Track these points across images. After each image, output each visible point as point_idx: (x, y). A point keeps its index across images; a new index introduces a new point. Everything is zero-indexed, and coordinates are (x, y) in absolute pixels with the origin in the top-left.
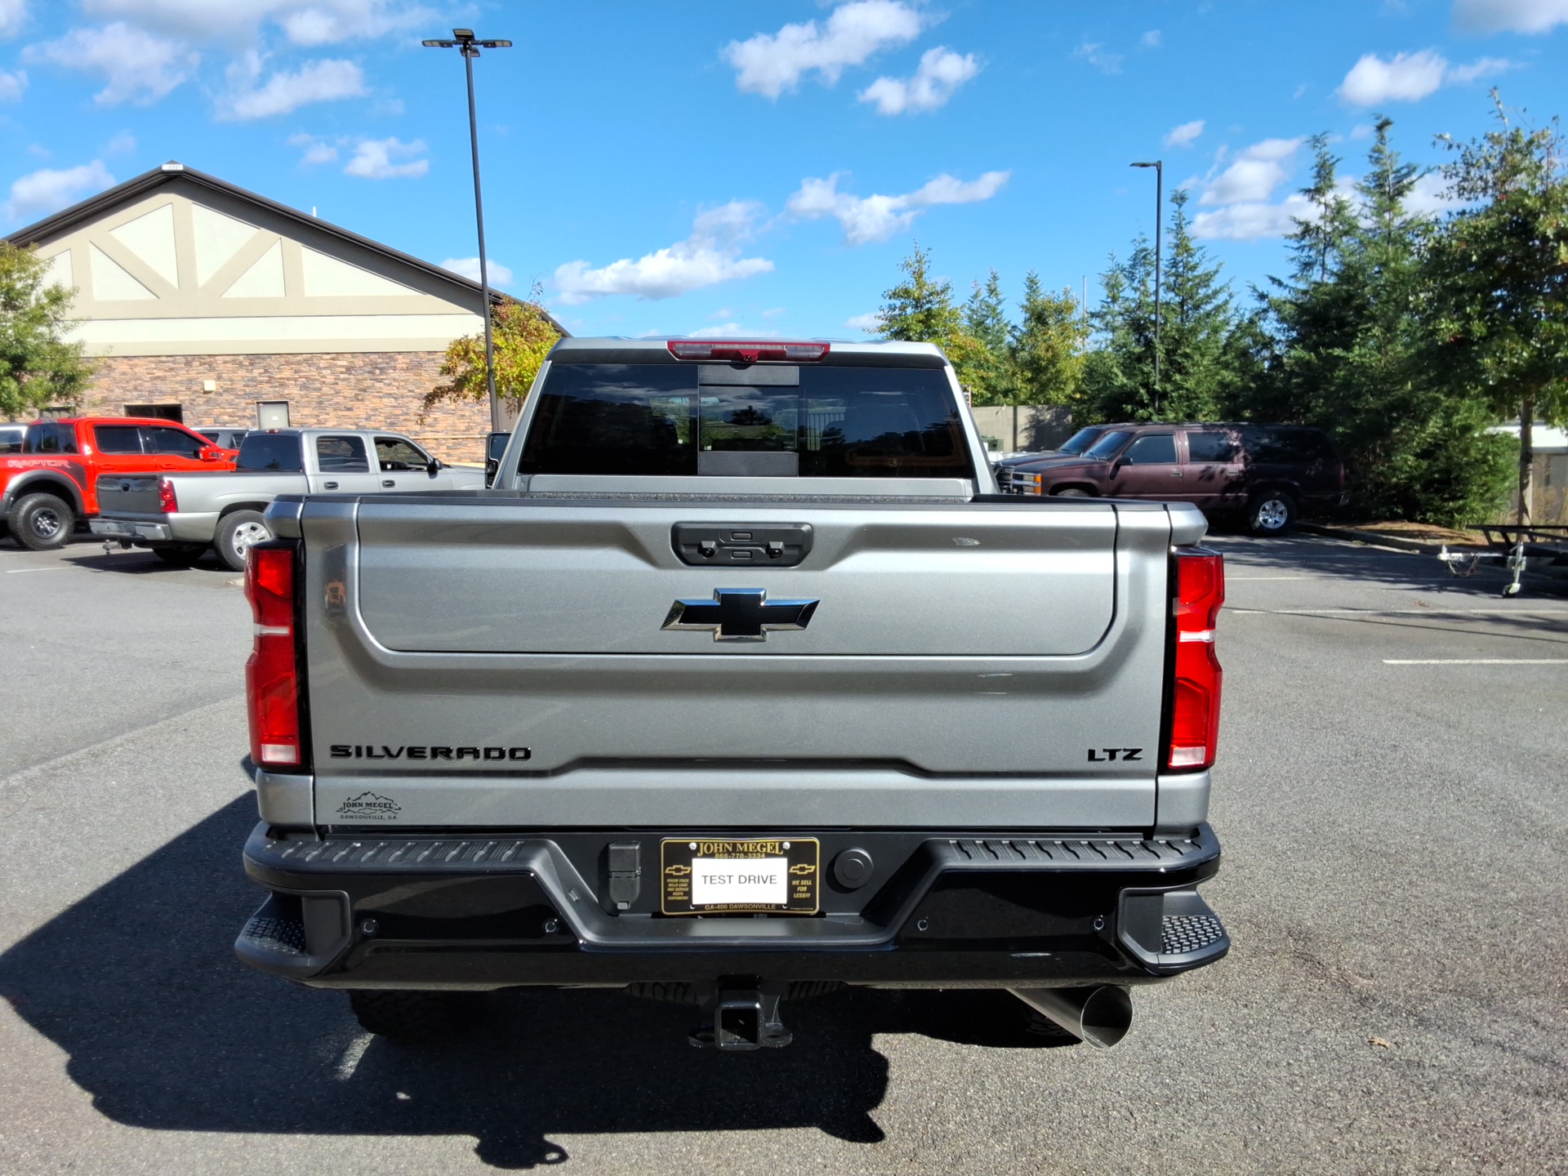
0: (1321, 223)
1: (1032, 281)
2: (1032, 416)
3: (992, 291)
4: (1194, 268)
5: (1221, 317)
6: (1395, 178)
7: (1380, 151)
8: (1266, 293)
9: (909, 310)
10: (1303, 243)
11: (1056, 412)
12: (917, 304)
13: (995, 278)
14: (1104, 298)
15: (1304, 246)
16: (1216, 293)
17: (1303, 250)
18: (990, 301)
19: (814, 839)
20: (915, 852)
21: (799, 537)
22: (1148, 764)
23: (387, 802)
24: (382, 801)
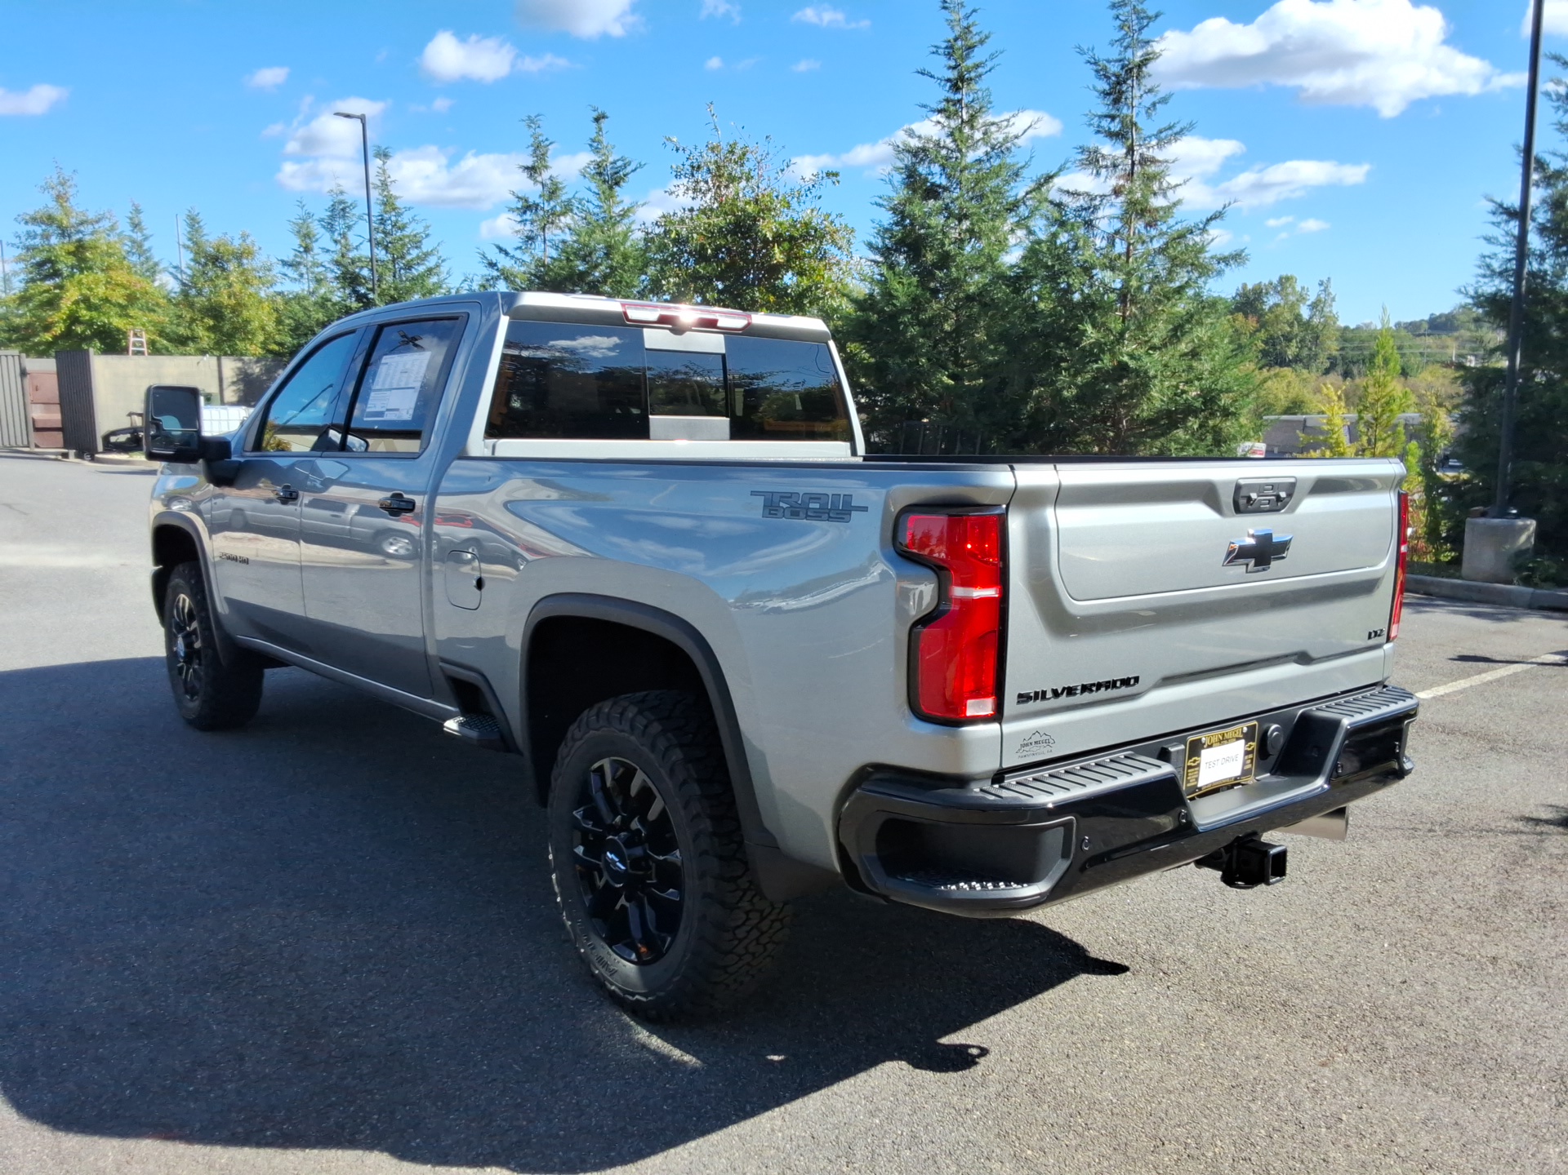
0: (538, 201)
1: (193, 219)
2: (239, 369)
3: (136, 226)
4: (402, 228)
5: (434, 279)
6: (612, 168)
7: (600, 142)
8: (494, 261)
9: (54, 240)
10: (525, 217)
11: (265, 365)
12: (64, 232)
13: (138, 211)
14: (296, 247)
15: (526, 220)
16: (427, 255)
17: (525, 224)
18: (134, 235)
19: (1255, 722)
20: (1298, 721)
21: (1291, 488)
22: (1384, 638)
23: (1046, 740)
24: (1045, 737)
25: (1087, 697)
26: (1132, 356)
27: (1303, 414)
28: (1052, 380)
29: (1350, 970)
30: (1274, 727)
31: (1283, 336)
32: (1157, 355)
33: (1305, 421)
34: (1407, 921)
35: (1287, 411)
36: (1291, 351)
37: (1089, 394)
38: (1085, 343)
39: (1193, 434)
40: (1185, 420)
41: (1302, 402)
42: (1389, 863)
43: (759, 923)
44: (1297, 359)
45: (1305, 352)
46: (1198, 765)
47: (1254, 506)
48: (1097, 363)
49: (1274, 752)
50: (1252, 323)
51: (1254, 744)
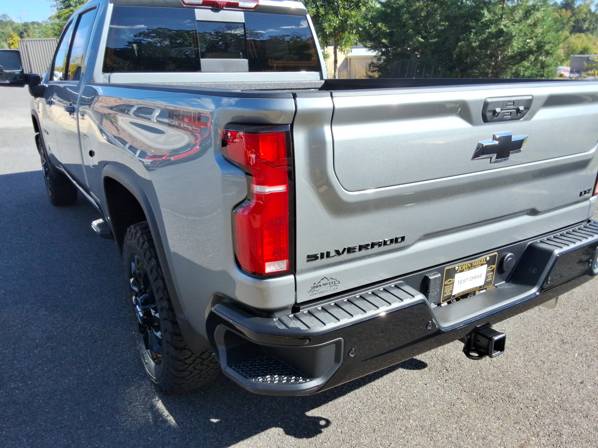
19: (496, 253)
20: (526, 249)
21: (528, 104)
22: (591, 194)
23: (333, 281)
24: (331, 281)
25: (364, 252)
26: (505, 26)
27: (588, 54)
28: (468, 38)
29: (553, 372)
30: (509, 254)
31: (582, 19)
32: (517, 25)
33: (588, 57)
34: (591, 338)
35: (582, 53)
36: (586, 26)
37: (484, 44)
38: (483, 20)
39: (531, 63)
40: (528, 56)
41: (588, 49)
42: (588, 298)
43: (201, 355)
44: (588, 30)
45: (591, 26)
46: (453, 283)
47: (499, 117)
48: (488, 29)
49: (508, 271)
50: (569, 13)
51: (494, 266)
